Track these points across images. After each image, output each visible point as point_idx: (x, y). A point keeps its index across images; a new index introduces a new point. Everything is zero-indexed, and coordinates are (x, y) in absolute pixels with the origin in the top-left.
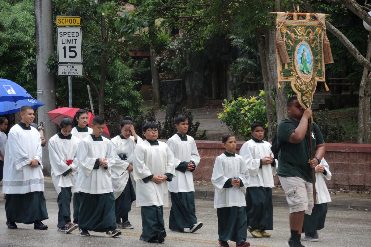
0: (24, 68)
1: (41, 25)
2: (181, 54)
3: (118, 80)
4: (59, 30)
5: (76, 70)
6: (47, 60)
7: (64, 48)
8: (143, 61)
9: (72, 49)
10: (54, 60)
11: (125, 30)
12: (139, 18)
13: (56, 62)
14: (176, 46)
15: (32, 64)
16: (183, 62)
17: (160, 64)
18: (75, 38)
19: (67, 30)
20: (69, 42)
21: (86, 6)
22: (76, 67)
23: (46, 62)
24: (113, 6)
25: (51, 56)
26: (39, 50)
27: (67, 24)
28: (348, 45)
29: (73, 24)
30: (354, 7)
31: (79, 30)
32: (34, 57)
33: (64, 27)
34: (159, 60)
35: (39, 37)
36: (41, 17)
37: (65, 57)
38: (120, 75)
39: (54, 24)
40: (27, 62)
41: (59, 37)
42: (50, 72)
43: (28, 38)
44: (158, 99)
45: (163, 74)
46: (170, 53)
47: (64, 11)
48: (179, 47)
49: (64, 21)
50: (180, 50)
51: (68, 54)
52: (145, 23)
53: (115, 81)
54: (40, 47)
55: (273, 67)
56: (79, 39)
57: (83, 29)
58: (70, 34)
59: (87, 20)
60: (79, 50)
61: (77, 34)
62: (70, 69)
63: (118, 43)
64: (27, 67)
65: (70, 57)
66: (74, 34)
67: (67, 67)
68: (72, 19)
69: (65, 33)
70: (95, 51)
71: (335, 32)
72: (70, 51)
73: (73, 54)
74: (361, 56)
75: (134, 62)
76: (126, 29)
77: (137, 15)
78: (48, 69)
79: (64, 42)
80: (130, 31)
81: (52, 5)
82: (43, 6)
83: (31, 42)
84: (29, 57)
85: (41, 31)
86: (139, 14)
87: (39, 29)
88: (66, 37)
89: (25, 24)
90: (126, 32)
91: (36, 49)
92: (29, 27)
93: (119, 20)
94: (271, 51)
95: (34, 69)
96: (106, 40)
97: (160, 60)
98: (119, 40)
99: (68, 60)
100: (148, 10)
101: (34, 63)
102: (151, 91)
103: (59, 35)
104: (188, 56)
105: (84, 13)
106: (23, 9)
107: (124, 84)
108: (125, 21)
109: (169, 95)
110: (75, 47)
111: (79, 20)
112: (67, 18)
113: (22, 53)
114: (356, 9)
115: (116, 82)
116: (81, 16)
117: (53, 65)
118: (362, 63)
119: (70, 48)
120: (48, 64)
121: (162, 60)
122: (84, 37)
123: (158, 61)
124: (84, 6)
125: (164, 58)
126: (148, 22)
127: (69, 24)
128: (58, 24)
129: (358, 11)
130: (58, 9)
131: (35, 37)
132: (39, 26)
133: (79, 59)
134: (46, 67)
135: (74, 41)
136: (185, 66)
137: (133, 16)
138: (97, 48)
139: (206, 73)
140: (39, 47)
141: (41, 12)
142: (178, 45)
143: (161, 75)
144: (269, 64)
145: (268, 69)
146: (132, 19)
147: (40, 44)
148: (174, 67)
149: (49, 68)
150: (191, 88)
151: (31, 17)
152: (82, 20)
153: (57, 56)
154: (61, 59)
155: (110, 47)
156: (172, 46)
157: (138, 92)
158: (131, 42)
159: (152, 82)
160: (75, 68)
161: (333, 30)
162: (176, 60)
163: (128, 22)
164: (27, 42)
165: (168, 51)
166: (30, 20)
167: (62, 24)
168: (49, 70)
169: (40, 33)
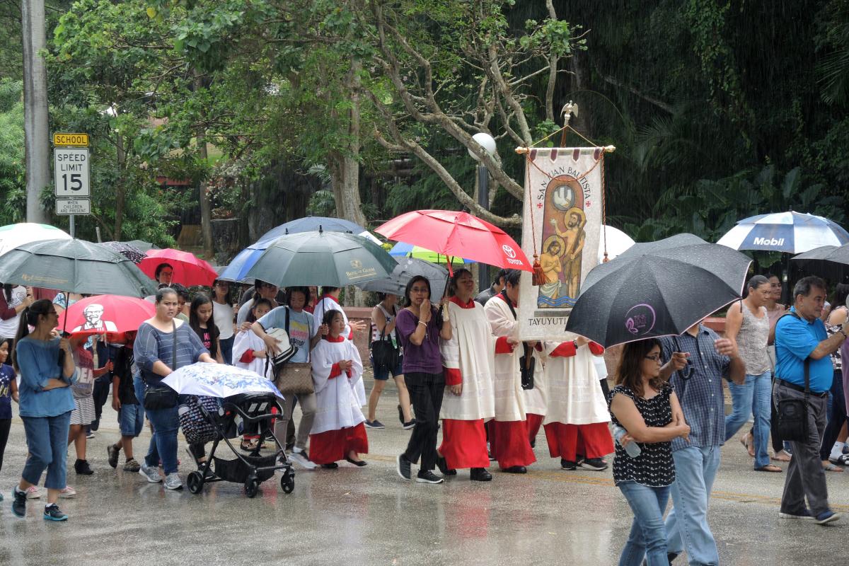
0: (8, 203)
1: (33, 144)
2: (243, 183)
3: (143, 219)
4: (58, 152)
5: (81, 207)
6: (41, 193)
7: (65, 177)
8: (189, 193)
9: (75, 178)
10: (50, 192)
11: (147, 152)
12: (168, 136)
13: (54, 195)
14: (235, 172)
15: (20, 198)
16: (245, 194)
17: (212, 196)
18: (80, 162)
19: (68, 152)
20: (72, 168)
21: (96, 119)
22: (80, 202)
23: (39, 195)
24: (130, 120)
25: (47, 188)
26: (30, 178)
27: (69, 143)
28: (446, 179)
29: (76, 143)
30: (453, 128)
31: (85, 152)
32: (23, 188)
33: (66, 147)
34: (211, 191)
35: (29, 161)
36: (33, 134)
37: (66, 189)
38: (145, 213)
39: (51, 143)
40: (13, 195)
41: (57, 161)
42: (45, 210)
43: (16, 162)
44: (209, 245)
45: (217, 210)
46: (227, 181)
47: (65, 126)
48: (240, 173)
49: (64, 140)
50: (241, 177)
51: (70, 184)
52: (176, 143)
53: (139, 220)
54: (32, 174)
55: (349, 206)
56: (85, 164)
57: (91, 150)
58: (73, 158)
59: (97, 139)
60: (85, 179)
61: (83, 158)
62: (72, 205)
63: (139, 169)
64: (13, 203)
65: (73, 188)
66: (79, 158)
67: (69, 203)
68: (76, 136)
69: (66, 156)
70: (107, 180)
71: (430, 162)
72: (73, 181)
73: (76, 185)
74: (463, 193)
75: (175, 194)
76: (149, 151)
77: (166, 132)
78: (41, 205)
79: (64, 168)
80: (154, 153)
81: (49, 117)
82: (36, 118)
83: (21, 167)
84: (17, 188)
85: (33, 152)
86: (169, 130)
87: (31, 150)
88: (67, 161)
89: (12, 143)
90: (149, 154)
91: (25, 178)
92: (18, 146)
93: (140, 138)
94: (346, 184)
95: (23, 204)
96: (124, 166)
97: (213, 191)
98: (141, 166)
99: (70, 192)
100: (179, 125)
101: (23, 197)
102: (202, 233)
103: (57, 158)
104: (252, 186)
105: (92, 129)
106: (11, 122)
107: (151, 225)
108: (148, 139)
109: (221, 240)
110: (79, 176)
111: (85, 137)
112: (68, 136)
113: (7, 182)
114: (456, 130)
115: (141, 222)
116: (87, 132)
117: (49, 200)
118: (465, 203)
119: (73, 176)
120: (42, 197)
121: (216, 191)
122: (93, 161)
123: (210, 193)
124: (93, 119)
125: (219, 188)
126: (180, 142)
127: (72, 143)
128: (56, 143)
129: (458, 133)
130: (57, 124)
131: (25, 161)
132: (31, 145)
133: (85, 191)
134: (39, 202)
135: (78, 167)
136: (249, 199)
137: (159, 133)
138: (111, 176)
139: (278, 209)
140: (30, 174)
141: (33, 127)
142: (238, 170)
143: (215, 211)
144: (345, 202)
145: (344, 208)
146: (157, 138)
147: (31, 171)
148: (232, 201)
149: (43, 203)
150: (256, 230)
151: (21, 132)
152: (89, 139)
153: (54, 187)
154: (60, 191)
155: (128, 175)
156: (230, 172)
157: (171, 237)
158: (157, 169)
159: (202, 222)
160: (79, 204)
161: (427, 159)
162: (236, 192)
163: (151, 141)
164: (14, 168)
165: (225, 178)
166: (20, 137)
167: (61, 143)
168: (43, 207)
169: (31, 156)
